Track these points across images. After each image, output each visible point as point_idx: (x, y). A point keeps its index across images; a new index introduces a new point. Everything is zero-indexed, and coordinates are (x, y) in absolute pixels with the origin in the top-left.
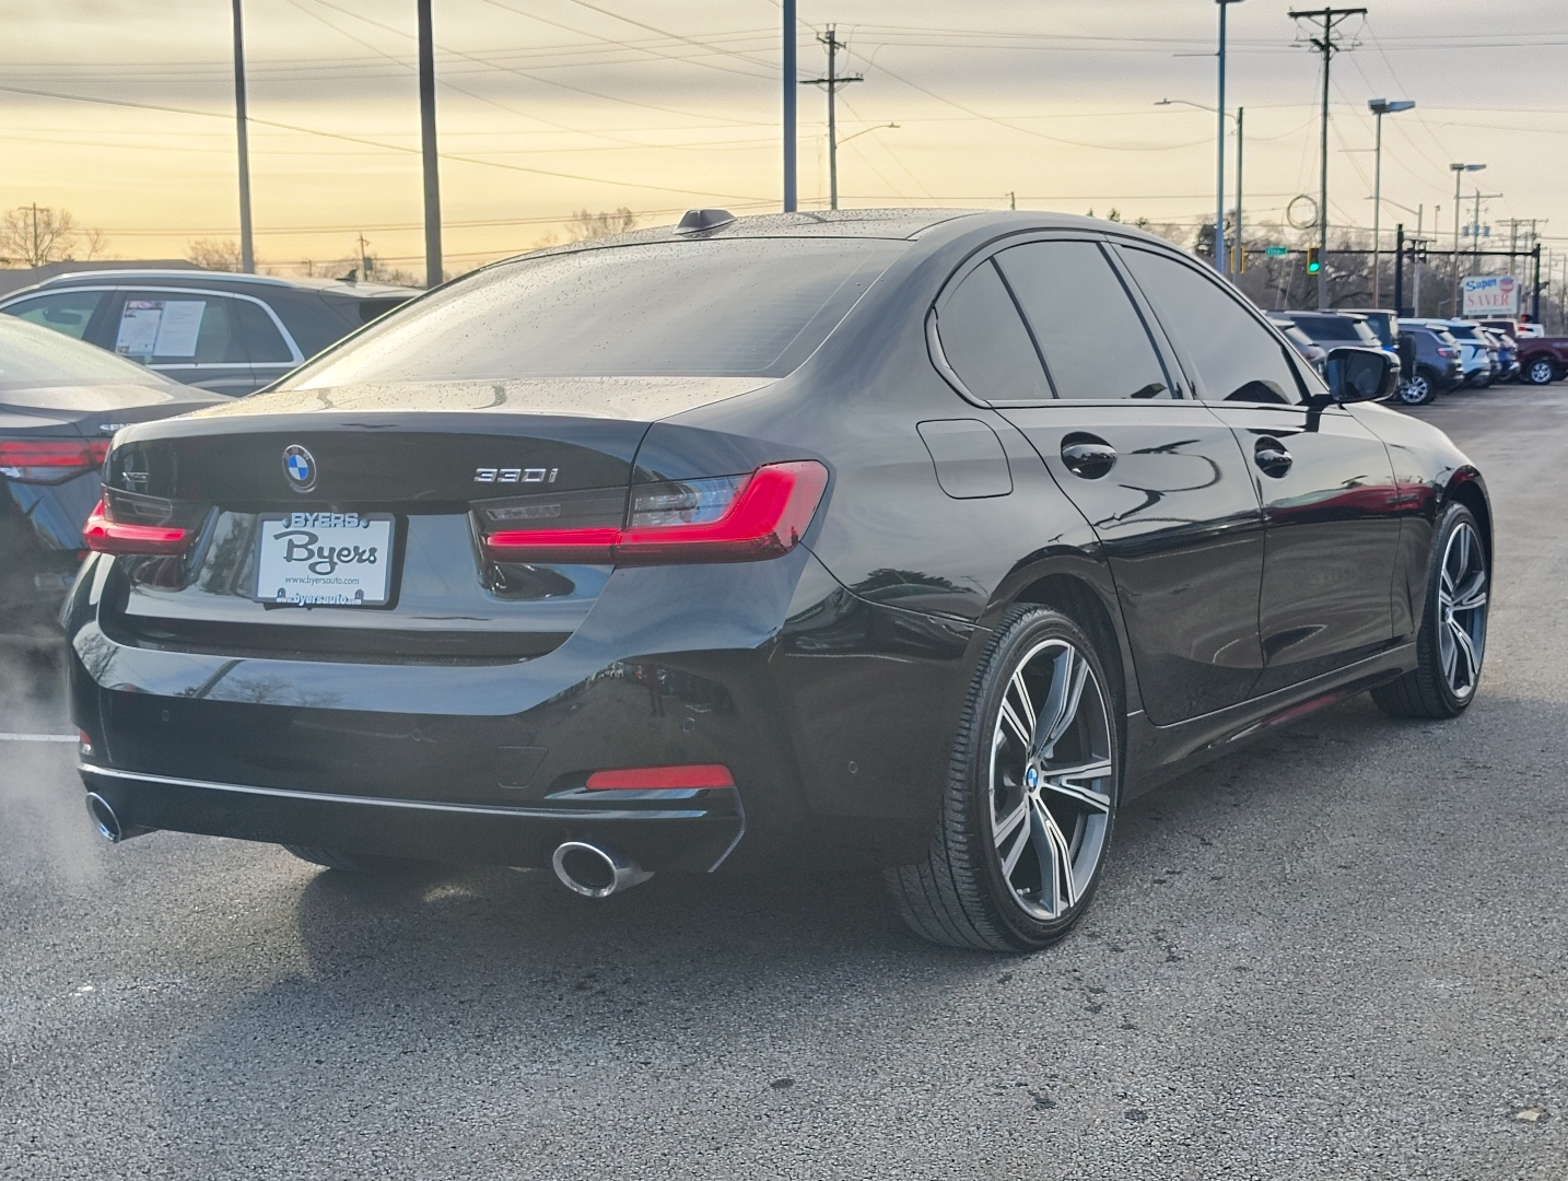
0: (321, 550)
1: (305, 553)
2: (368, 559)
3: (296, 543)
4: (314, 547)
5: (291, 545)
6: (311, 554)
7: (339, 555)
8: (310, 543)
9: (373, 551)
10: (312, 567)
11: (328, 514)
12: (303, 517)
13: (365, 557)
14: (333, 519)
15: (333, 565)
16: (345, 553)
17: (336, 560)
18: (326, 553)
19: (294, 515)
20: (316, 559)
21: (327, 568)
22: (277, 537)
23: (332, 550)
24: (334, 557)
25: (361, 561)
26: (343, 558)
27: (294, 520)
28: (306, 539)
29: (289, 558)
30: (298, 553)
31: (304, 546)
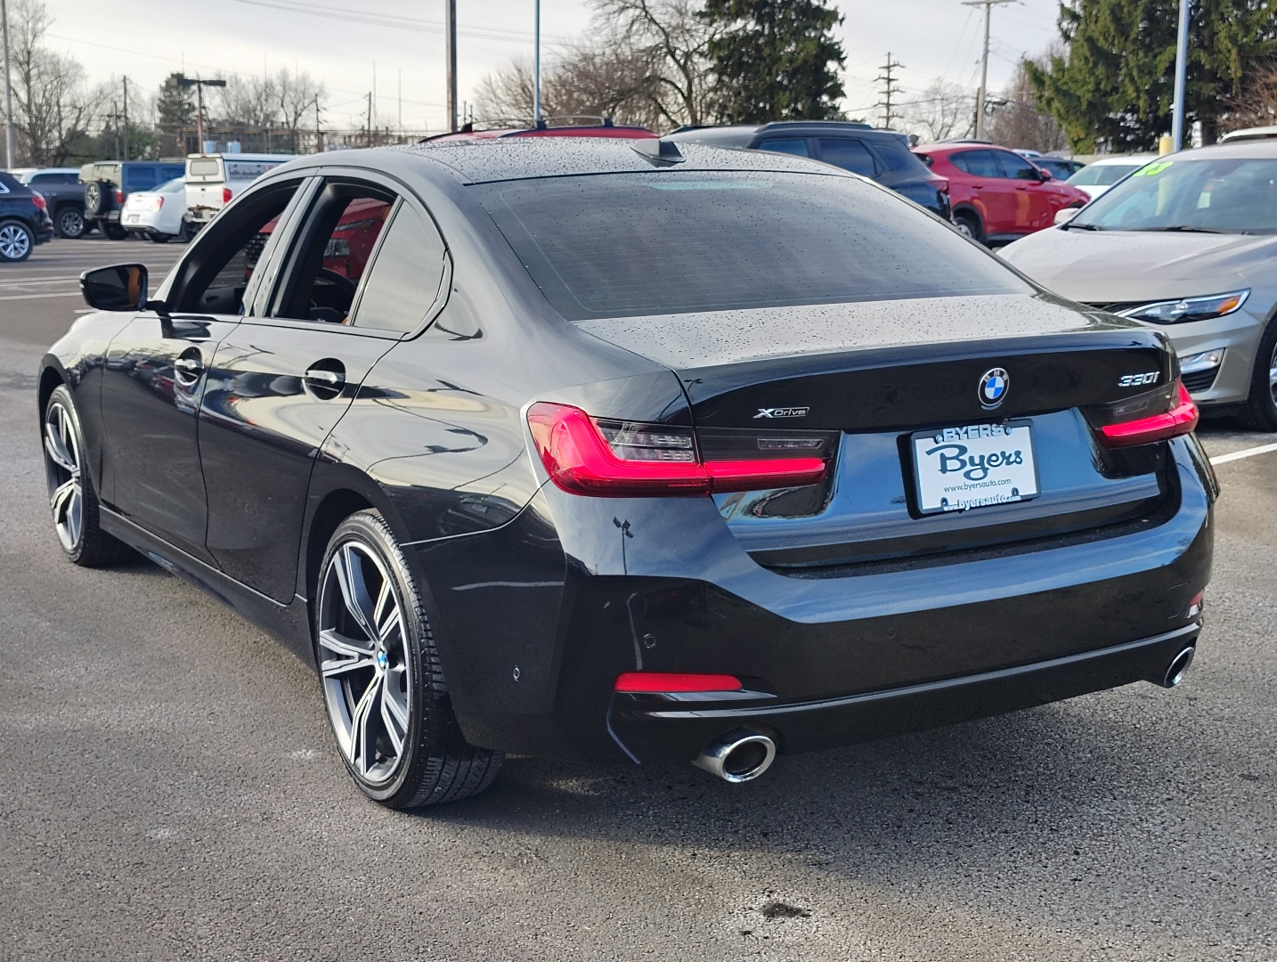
0: (972, 459)
1: (957, 464)
2: (1015, 461)
3: (947, 456)
4: (965, 457)
5: (944, 459)
6: (963, 464)
7: (989, 460)
8: (961, 454)
9: (1018, 454)
10: (967, 475)
11: (976, 427)
12: (954, 432)
13: (1011, 460)
14: (981, 430)
15: (985, 470)
16: (994, 458)
17: (987, 466)
18: (977, 461)
19: (945, 431)
20: (968, 467)
21: (980, 473)
22: (929, 453)
23: (982, 458)
24: (984, 464)
25: (1009, 463)
26: (992, 463)
27: (945, 435)
28: (956, 451)
29: (944, 470)
30: (951, 464)
31: (956, 458)
